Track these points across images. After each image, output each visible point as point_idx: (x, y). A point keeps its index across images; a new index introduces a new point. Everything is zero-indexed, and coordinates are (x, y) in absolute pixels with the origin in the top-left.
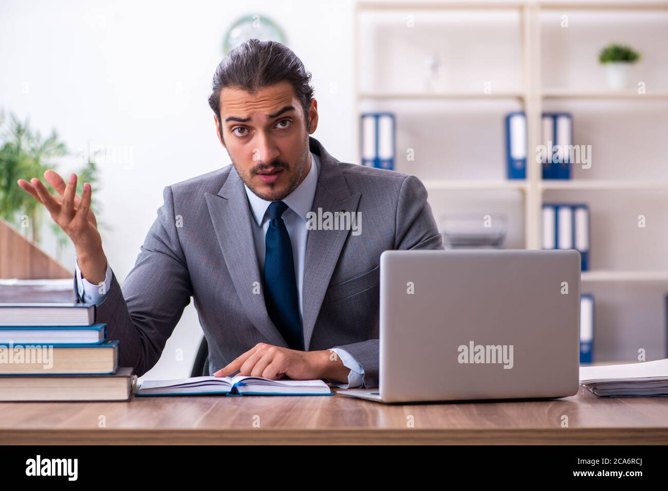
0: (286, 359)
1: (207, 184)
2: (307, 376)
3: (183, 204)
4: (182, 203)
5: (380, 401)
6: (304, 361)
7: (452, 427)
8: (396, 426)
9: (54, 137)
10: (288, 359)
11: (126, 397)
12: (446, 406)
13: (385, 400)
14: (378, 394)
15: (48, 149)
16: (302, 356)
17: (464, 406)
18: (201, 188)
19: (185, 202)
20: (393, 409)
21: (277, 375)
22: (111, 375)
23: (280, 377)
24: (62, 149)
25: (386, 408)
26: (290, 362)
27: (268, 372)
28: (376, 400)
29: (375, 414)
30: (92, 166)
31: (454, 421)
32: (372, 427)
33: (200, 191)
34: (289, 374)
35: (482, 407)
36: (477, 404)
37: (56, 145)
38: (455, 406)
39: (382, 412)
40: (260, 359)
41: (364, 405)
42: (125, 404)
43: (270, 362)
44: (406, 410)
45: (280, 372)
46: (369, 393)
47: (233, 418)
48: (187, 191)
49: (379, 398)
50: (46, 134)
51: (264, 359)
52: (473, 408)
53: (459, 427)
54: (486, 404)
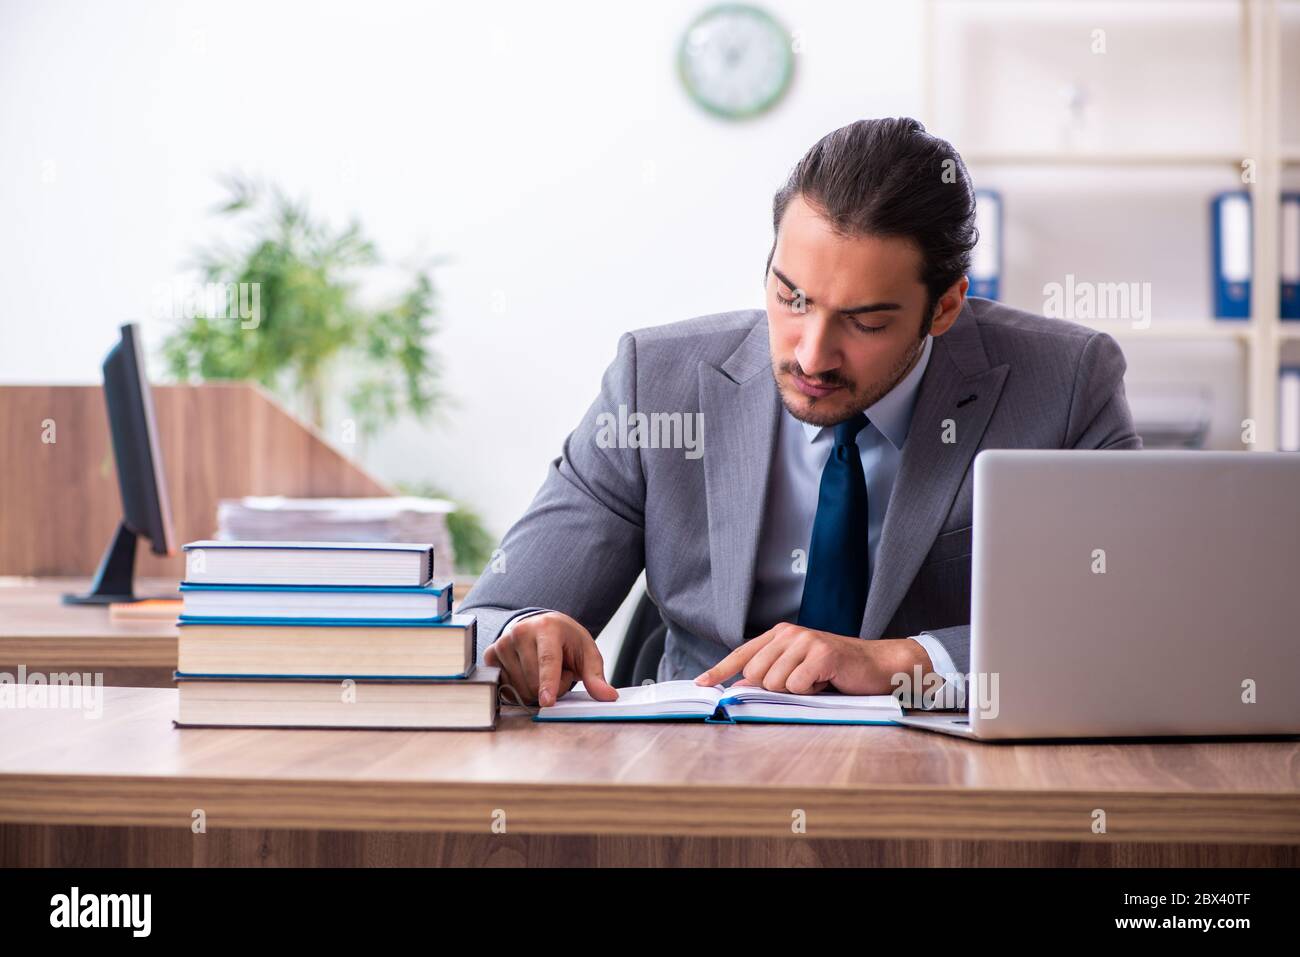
0: (832, 654)
1: (705, 350)
2: (870, 687)
3: (655, 389)
4: (653, 385)
5: (970, 736)
6: (867, 659)
7: (1107, 788)
8: (1002, 784)
9: (355, 229)
10: (836, 654)
11: (487, 722)
12: (1096, 749)
13: (979, 735)
14: (967, 723)
15: (343, 253)
16: (861, 649)
17: (1131, 749)
18: (693, 355)
19: (658, 383)
20: (995, 752)
21: (815, 684)
22: (462, 680)
23: (818, 689)
24: (368, 252)
25: (981, 749)
26: (840, 659)
27: (798, 679)
28: (963, 735)
29: (960, 762)
30: (425, 284)
31: (1111, 777)
32: (955, 786)
33: (689, 361)
34: (838, 682)
35: (1165, 750)
36: (1156, 746)
37: (357, 245)
38: (1113, 748)
39: (973, 756)
40: (781, 654)
41: (940, 744)
42: (486, 736)
43: (800, 661)
44: (1021, 754)
45: (821, 680)
46: (949, 722)
47: (690, 765)
48: (666, 359)
49: (968, 730)
50: (338, 225)
51: (791, 653)
52: (1147, 753)
53: (1121, 788)
54: (1172, 746)
